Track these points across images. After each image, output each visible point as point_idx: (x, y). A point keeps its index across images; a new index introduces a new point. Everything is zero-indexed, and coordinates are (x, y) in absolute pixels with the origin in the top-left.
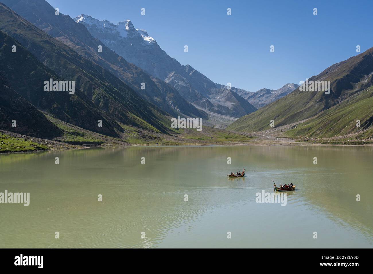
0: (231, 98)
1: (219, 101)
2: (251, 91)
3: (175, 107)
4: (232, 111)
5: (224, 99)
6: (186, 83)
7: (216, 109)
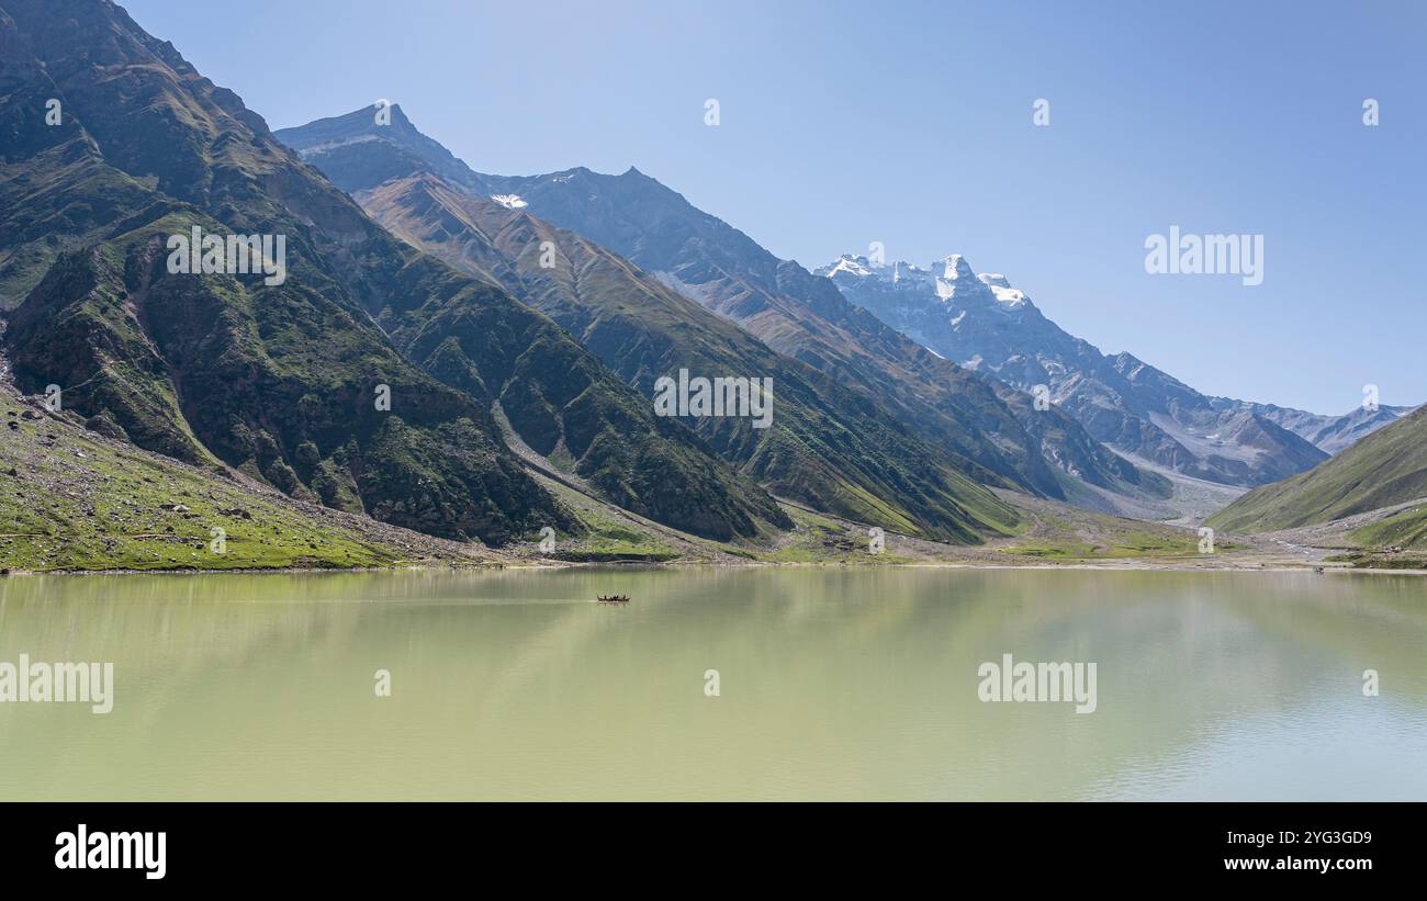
0: (1255, 435)
1: (1218, 445)
2: (1330, 414)
3: (1066, 466)
4: (1258, 471)
5: (1233, 440)
6: (1112, 402)
7: (1204, 467)
